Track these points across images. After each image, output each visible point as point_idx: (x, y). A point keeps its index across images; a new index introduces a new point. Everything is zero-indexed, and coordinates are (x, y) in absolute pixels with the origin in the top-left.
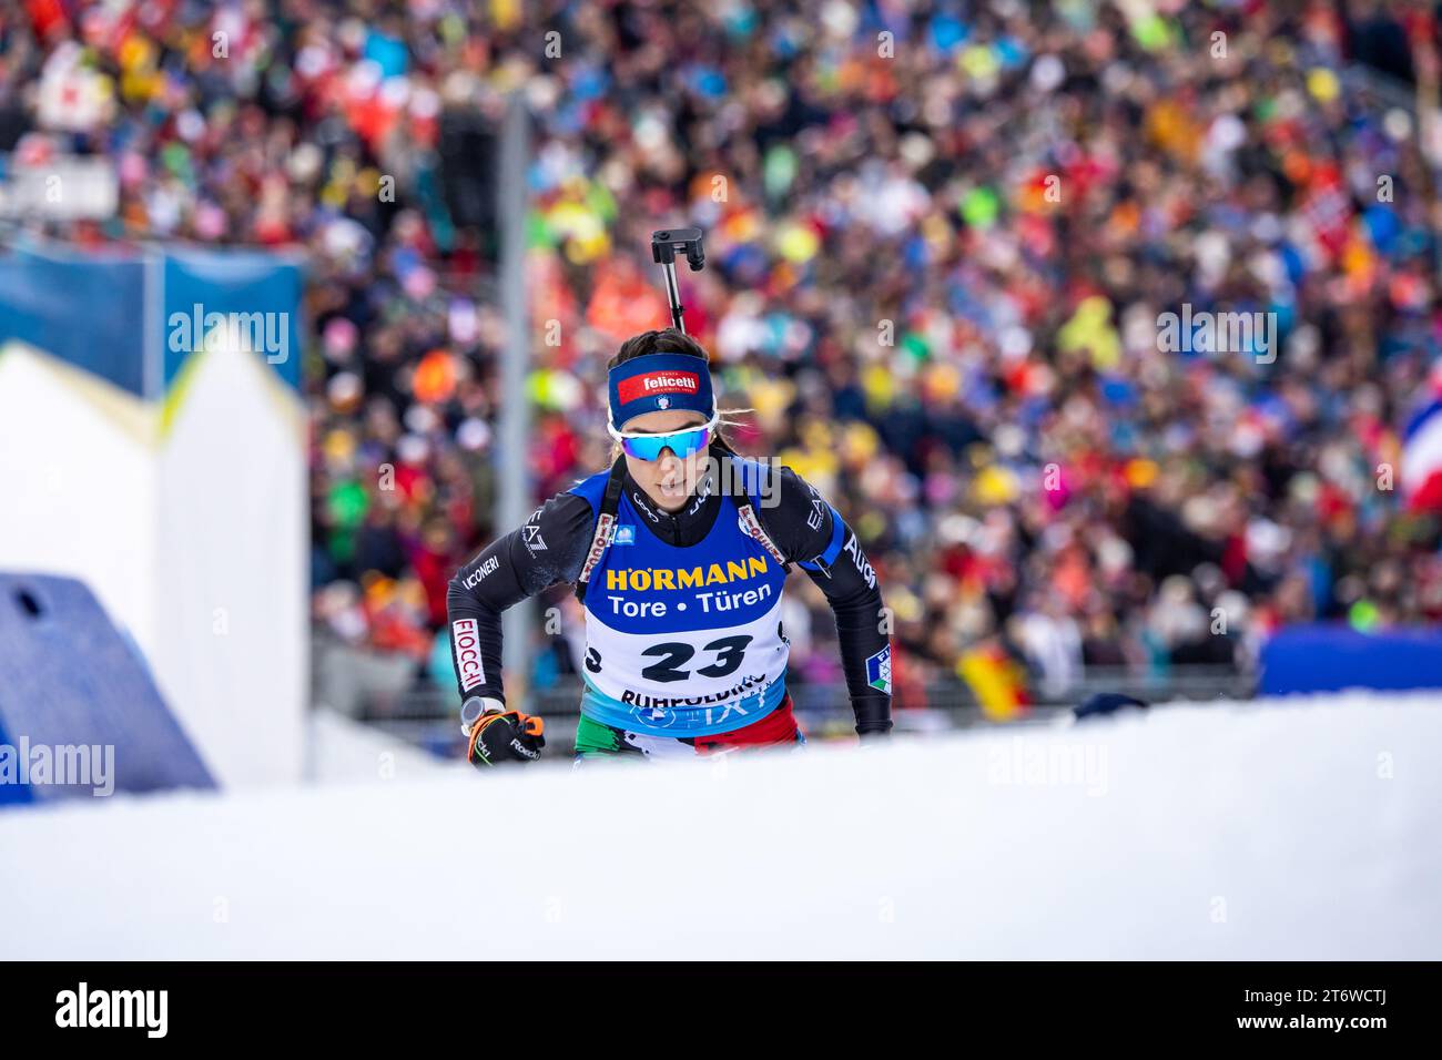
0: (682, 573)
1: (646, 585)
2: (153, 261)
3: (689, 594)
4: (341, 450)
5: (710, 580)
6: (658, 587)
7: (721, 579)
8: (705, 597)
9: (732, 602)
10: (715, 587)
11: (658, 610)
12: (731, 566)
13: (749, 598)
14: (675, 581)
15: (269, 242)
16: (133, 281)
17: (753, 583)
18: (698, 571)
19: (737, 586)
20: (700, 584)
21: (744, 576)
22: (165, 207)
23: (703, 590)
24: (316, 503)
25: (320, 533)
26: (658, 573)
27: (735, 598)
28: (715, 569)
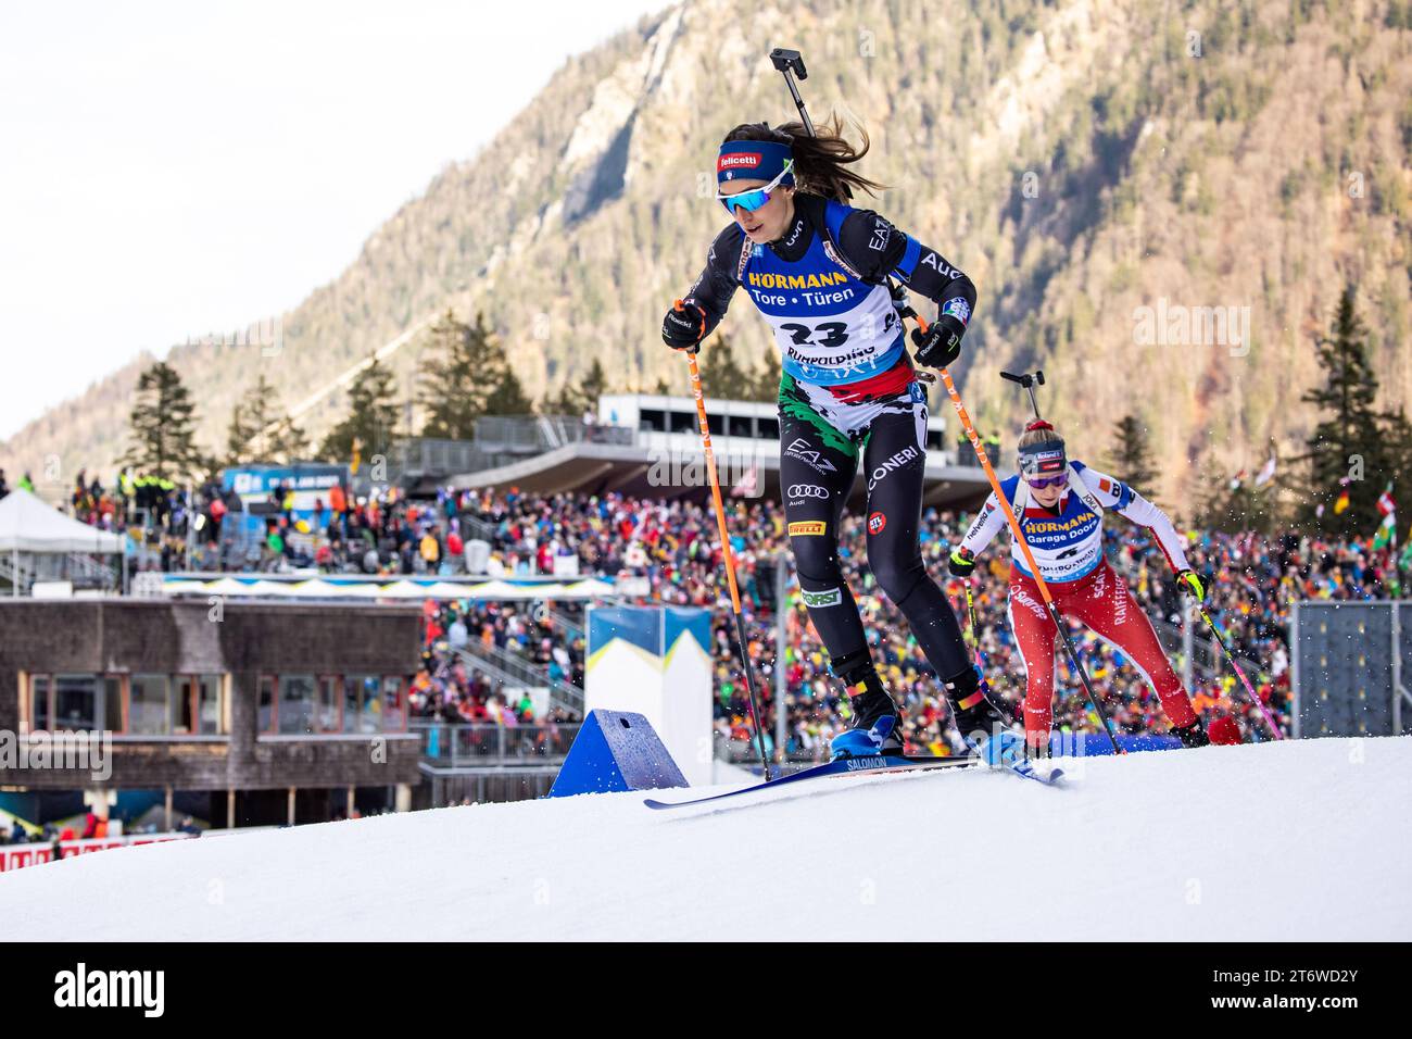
0: (791, 278)
1: (772, 285)
2: (662, 610)
3: (797, 292)
4: (723, 672)
5: (809, 285)
6: (779, 286)
7: (817, 285)
8: (808, 295)
9: (825, 300)
10: (813, 289)
11: (781, 301)
12: (822, 276)
13: (837, 297)
14: (788, 283)
15: (696, 605)
16: (657, 615)
17: (840, 288)
18: (801, 278)
19: (827, 290)
20: (803, 286)
21: (831, 283)
22: (667, 593)
23: (806, 291)
24: (716, 687)
25: (716, 701)
26: (778, 277)
27: (827, 297)
28: (812, 277)
